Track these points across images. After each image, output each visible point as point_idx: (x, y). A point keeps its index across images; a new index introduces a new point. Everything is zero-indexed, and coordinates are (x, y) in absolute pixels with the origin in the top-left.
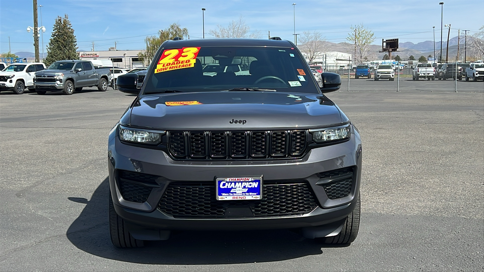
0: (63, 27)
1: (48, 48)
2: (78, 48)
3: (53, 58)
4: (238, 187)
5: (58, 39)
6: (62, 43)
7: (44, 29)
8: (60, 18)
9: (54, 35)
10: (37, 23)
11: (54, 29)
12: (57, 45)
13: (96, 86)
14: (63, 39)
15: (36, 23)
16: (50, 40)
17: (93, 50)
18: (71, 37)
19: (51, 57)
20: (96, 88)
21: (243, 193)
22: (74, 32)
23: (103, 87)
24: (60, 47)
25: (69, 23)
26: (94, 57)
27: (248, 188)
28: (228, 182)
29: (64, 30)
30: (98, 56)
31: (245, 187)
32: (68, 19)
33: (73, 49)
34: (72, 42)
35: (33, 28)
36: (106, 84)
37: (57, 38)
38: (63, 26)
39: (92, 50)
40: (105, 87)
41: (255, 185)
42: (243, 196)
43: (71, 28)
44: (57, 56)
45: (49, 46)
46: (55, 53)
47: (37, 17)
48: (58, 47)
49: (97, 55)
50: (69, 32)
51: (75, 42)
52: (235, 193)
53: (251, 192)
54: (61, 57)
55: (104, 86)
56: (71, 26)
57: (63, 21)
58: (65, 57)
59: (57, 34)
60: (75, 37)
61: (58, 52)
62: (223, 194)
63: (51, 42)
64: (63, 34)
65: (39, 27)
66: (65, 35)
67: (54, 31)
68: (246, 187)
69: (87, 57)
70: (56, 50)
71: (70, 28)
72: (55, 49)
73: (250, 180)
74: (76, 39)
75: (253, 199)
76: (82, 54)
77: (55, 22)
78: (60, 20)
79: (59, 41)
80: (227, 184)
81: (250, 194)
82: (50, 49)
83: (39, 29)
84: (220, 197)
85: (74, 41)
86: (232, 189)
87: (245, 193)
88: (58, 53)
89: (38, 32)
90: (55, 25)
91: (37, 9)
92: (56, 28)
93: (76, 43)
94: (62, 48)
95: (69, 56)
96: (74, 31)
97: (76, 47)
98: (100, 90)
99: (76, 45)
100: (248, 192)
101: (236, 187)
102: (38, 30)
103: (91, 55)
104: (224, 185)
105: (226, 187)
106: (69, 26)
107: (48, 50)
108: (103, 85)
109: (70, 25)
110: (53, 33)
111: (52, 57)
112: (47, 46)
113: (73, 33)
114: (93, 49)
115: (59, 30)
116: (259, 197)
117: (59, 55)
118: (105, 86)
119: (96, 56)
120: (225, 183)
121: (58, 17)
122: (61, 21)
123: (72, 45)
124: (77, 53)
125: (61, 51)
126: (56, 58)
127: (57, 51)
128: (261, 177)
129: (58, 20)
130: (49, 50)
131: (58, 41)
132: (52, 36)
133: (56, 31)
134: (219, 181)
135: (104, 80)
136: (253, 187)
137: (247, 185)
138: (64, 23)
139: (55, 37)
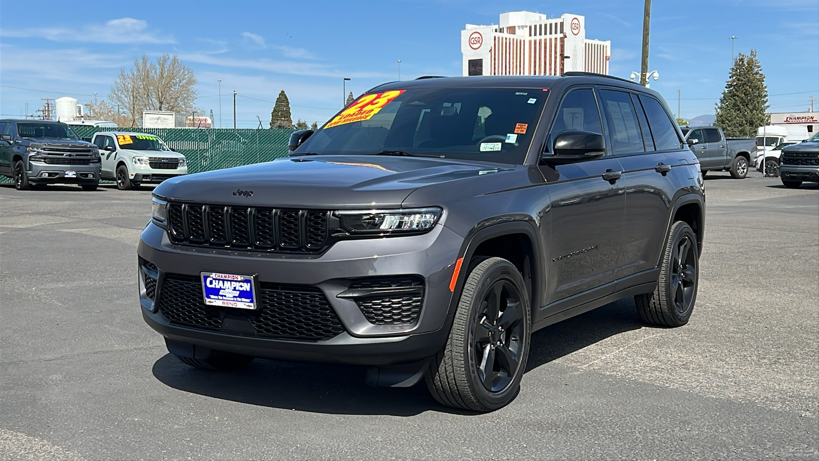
0: (747, 71)
1: (717, 107)
2: (768, 107)
3: (724, 124)
4: (227, 288)
5: (735, 92)
6: (742, 98)
7: (656, 75)
8: (743, 56)
9: (730, 86)
10: (647, 66)
11: (730, 75)
12: (733, 101)
13: (727, 170)
14: (745, 91)
15: (644, 66)
16: (723, 94)
17: (811, 111)
18: (759, 89)
19: (720, 123)
20: (728, 174)
21: (234, 297)
22: (764, 79)
23: (739, 171)
24: (738, 106)
25: (757, 64)
26: (809, 121)
27: (239, 290)
28: (215, 279)
29: (747, 77)
30: (816, 121)
31: (235, 289)
32: (756, 58)
33: (760, 109)
34: (760, 96)
35: (639, 75)
36: (746, 167)
37: (734, 90)
38: (746, 69)
39: (809, 110)
40: (744, 172)
41: (246, 287)
42: (234, 302)
43: (760, 72)
44: (732, 120)
45: (719, 105)
46: (729, 115)
47: (647, 56)
48: (735, 105)
49: (814, 119)
50: (756, 80)
51: (766, 96)
52: (225, 296)
53: (243, 298)
54: (738, 122)
55: (742, 170)
56: (761, 70)
57: (746, 61)
58: (744, 122)
59: (735, 84)
60: (766, 87)
61: (734, 113)
62: (212, 296)
63: (724, 97)
64: (744, 84)
65: (650, 73)
66: (748, 85)
67: (730, 78)
68: (237, 289)
69: (796, 122)
70: (732, 110)
71: (758, 73)
72: (729, 110)
73: (239, 279)
74: (766, 92)
75: (245, 307)
76: (787, 118)
77: (734, 64)
78: (742, 60)
79: (738, 96)
80: (214, 281)
81: (243, 299)
82: (721, 108)
83: (648, 75)
84: (208, 300)
85: (764, 94)
86: (221, 290)
87: (236, 297)
88: (734, 116)
89: (647, 80)
90: (733, 69)
91: (648, 44)
92: (734, 73)
93: (767, 98)
94: (742, 106)
95: (752, 121)
96: (764, 77)
97: (766, 104)
98: (734, 176)
99: (766, 102)
100: (240, 296)
101: (224, 288)
102: (647, 77)
103: (804, 120)
104: (211, 283)
105: (213, 286)
106: (758, 69)
107: (717, 111)
108: (740, 167)
109: (759, 67)
110: (728, 82)
111: (722, 123)
112: (716, 104)
113: (763, 81)
114: (811, 108)
115: (740, 76)
116: (252, 306)
117: (735, 118)
118: (744, 169)
119: (811, 120)
120: (213, 280)
121: (740, 54)
122: (743, 62)
123: (758, 102)
124: (766, 116)
125: (738, 112)
126: (729, 124)
127: (732, 112)
128: (252, 277)
129: (739, 59)
130: (719, 110)
131: (735, 95)
132: (726, 87)
133: (734, 78)
134: (204, 276)
135: (742, 160)
136: (245, 290)
137: (237, 285)
138: (749, 65)
139: (731, 89)
